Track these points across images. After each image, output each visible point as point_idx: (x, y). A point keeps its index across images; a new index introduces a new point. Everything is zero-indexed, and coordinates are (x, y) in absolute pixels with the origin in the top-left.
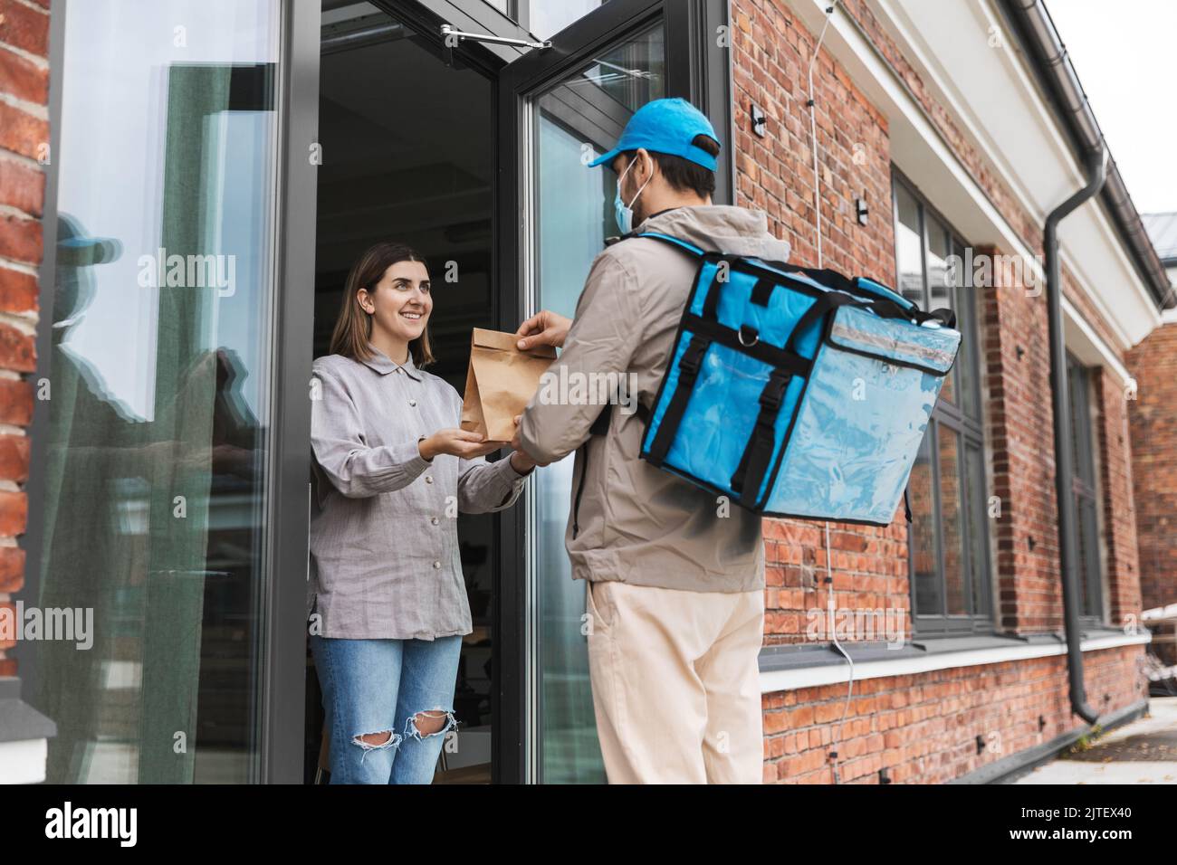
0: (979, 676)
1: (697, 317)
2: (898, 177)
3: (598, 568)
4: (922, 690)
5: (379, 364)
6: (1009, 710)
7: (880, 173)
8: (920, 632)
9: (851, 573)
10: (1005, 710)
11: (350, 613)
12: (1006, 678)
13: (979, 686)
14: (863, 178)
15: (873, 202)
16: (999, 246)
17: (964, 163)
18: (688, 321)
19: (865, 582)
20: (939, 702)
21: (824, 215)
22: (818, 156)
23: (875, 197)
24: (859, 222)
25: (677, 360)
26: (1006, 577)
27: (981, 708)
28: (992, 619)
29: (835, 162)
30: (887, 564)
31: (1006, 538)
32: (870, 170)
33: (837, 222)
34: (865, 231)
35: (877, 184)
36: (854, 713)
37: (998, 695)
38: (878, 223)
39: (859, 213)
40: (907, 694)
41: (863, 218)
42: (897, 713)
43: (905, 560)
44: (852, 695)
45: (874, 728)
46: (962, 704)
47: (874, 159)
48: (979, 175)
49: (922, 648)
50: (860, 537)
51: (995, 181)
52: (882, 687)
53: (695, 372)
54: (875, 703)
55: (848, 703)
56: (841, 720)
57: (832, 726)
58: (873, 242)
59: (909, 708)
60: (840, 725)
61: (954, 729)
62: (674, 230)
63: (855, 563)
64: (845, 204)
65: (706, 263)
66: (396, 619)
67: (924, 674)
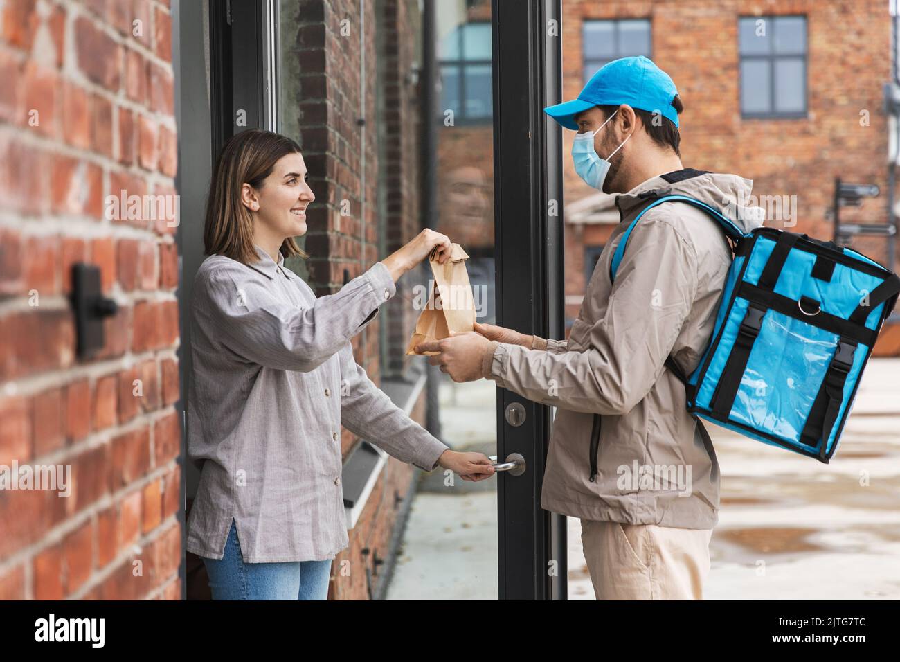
1: (752, 285)
3: (640, 513)
5: (263, 265)
11: (277, 535)
18: (742, 288)
62: (703, 196)
65: (760, 237)
66: (314, 540)
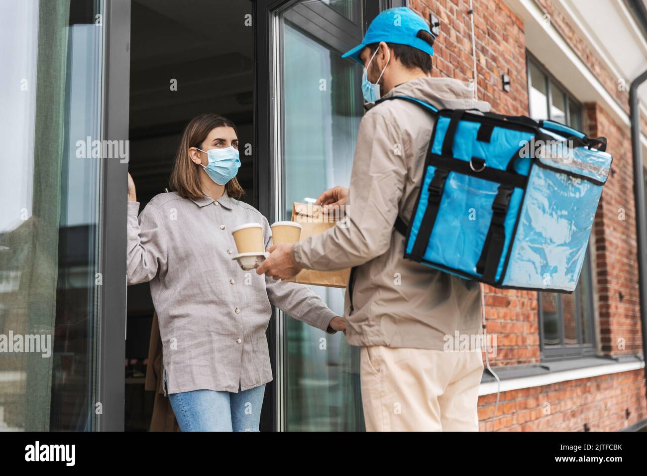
0: (586, 385)
1: (438, 155)
2: (530, 58)
4: (547, 395)
6: (606, 406)
7: (518, 57)
8: (546, 357)
9: (499, 321)
10: (603, 407)
12: (604, 385)
13: (586, 391)
14: (507, 61)
15: (514, 77)
16: (599, 103)
17: (575, 49)
18: (431, 158)
19: (509, 327)
20: (559, 403)
21: (481, 86)
22: (476, 46)
23: (515, 73)
24: (504, 90)
25: (426, 187)
26: (604, 319)
27: (587, 406)
28: (595, 346)
29: (487, 51)
30: (523, 314)
31: (604, 294)
32: (511, 55)
33: (489, 91)
34: (508, 95)
35: (516, 64)
36: (502, 413)
37: (599, 396)
38: (517, 90)
39: (504, 83)
40: (537, 399)
41: (507, 87)
42: (530, 412)
43: (536, 311)
44: (500, 401)
45: (514, 422)
46: (574, 403)
47: (514, 48)
48: (585, 56)
49: (547, 368)
50: (505, 298)
51: (597, 60)
52: (520, 395)
53: (440, 193)
54: (515, 405)
55: (497, 406)
56: (492, 418)
57: (486, 422)
58: (514, 103)
59: (538, 408)
60: (491, 421)
61: (569, 419)
63: (501, 315)
64: (494, 78)
65: (440, 117)
67: (549, 386)
